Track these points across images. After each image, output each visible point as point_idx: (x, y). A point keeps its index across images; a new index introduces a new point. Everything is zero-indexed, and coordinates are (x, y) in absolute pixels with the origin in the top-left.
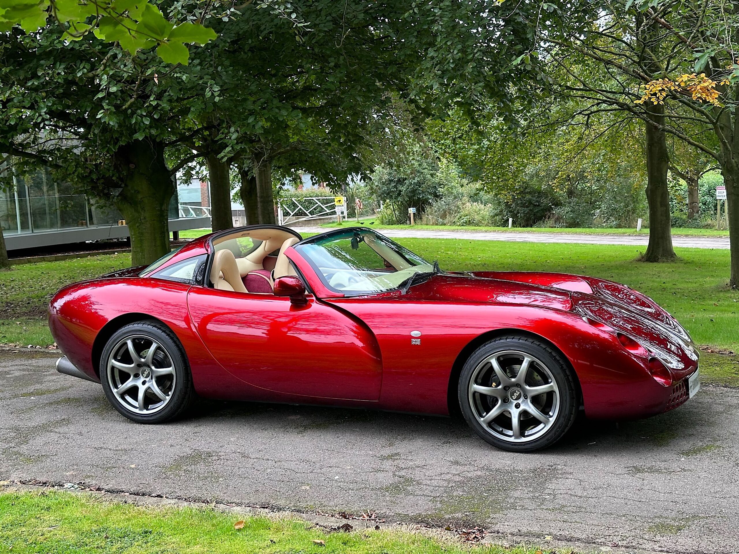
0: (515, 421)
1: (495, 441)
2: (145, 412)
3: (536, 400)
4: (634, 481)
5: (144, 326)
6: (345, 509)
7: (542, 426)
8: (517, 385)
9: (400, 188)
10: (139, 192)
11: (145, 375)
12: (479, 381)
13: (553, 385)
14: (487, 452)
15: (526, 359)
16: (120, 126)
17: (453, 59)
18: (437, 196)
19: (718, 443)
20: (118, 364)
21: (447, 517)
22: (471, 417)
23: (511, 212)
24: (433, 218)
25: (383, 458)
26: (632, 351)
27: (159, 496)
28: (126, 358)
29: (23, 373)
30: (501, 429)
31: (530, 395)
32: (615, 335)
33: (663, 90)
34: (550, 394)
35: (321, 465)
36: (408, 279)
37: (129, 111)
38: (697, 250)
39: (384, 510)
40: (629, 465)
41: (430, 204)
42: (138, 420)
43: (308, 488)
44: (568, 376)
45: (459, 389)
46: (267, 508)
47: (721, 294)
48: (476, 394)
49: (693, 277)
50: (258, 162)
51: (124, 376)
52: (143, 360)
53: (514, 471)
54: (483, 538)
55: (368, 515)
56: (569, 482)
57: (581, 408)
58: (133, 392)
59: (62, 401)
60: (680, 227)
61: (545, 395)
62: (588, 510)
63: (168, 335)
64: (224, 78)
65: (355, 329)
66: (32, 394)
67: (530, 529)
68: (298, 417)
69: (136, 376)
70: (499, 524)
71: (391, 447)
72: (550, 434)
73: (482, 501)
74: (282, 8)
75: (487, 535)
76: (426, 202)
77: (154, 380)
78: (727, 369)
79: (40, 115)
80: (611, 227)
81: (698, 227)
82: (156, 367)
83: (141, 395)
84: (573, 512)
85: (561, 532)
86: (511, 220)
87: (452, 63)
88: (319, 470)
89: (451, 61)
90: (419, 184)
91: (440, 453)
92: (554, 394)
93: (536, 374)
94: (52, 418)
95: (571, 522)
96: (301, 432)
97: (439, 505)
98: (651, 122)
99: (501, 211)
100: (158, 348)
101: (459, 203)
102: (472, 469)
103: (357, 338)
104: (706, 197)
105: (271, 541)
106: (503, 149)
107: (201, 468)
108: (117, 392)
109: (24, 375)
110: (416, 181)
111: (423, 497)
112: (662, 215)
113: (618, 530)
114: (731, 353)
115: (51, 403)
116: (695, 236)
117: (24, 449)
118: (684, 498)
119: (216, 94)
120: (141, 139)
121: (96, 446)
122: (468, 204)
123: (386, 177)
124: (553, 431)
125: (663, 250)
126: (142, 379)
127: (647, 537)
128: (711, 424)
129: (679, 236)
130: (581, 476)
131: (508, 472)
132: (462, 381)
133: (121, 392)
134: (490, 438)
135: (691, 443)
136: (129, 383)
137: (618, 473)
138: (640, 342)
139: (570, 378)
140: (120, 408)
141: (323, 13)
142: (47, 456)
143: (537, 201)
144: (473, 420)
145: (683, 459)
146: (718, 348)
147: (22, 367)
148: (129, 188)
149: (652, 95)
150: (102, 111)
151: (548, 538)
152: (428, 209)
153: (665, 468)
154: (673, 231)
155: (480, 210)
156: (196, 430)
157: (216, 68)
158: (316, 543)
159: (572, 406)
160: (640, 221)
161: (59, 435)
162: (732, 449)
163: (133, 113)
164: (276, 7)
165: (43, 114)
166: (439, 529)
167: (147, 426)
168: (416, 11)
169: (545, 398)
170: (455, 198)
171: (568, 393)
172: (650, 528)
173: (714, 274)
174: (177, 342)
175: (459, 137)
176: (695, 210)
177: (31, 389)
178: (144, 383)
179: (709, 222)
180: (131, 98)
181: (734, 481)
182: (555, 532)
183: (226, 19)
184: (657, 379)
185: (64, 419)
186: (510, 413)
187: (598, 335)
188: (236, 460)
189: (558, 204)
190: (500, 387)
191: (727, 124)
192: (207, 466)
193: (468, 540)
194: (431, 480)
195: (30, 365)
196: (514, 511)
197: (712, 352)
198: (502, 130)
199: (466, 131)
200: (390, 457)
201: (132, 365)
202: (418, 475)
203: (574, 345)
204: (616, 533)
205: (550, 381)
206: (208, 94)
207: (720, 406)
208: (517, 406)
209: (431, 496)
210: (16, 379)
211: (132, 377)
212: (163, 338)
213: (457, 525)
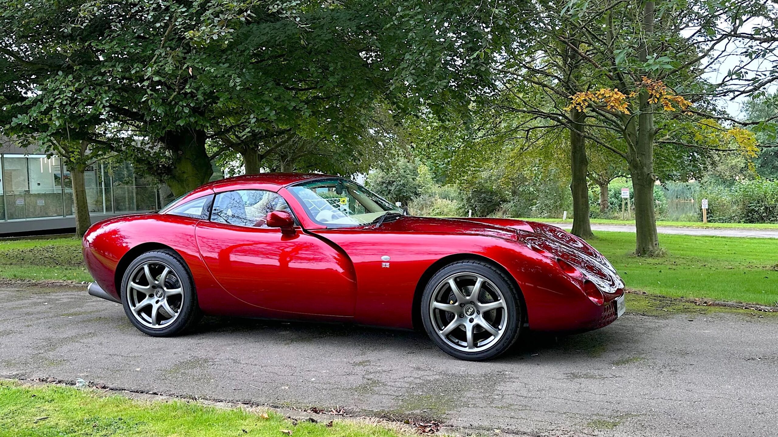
0: (469, 335)
1: (452, 351)
2: (157, 326)
3: (487, 316)
4: (573, 385)
5: (159, 253)
6: (318, 406)
7: (492, 337)
8: (471, 302)
9: (390, 188)
10: (184, 172)
11: (158, 295)
12: (439, 299)
13: (502, 302)
14: (445, 361)
15: (479, 279)
16: (166, 115)
17: (424, 60)
18: (417, 194)
19: (643, 356)
20: (136, 286)
21: (407, 413)
22: (432, 330)
23: (471, 206)
24: (413, 210)
25: (355, 364)
26: (570, 274)
27: (155, 394)
28: (143, 281)
29: (70, 300)
30: (457, 341)
31: (482, 311)
32: (556, 260)
33: (585, 100)
34: (499, 310)
35: (301, 370)
36: (381, 217)
37: (173, 103)
38: (608, 233)
39: (352, 407)
40: (567, 372)
41: (411, 200)
42: (151, 333)
43: (287, 388)
44: (515, 294)
45: (422, 306)
46: (248, 404)
47: (630, 260)
48: (436, 310)
49: (607, 249)
50: (283, 162)
51: (141, 296)
52: (157, 282)
53: (468, 375)
54: (438, 430)
55: (337, 411)
56: (516, 385)
57: (525, 325)
58: (148, 309)
59: (93, 319)
60: (595, 218)
61: (495, 312)
62: (533, 408)
63: (179, 261)
64: (247, 77)
65: (337, 256)
66: (72, 315)
67: (480, 424)
68: (288, 332)
69: (151, 296)
70: (453, 419)
71: (363, 356)
72: (499, 345)
73: (439, 400)
74: (289, 13)
75: (442, 428)
76: (408, 198)
77: (165, 299)
78: (643, 303)
79: (102, 103)
80: (544, 218)
81: (608, 218)
82: (168, 288)
83: (154, 312)
84: (519, 410)
85: (509, 427)
86: (470, 211)
87: (424, 63)
88: (299, 374)
89: (423, 61)
90: (404, 185)
91: (404, 361)
92: (503, 310)
93: (487, 293)
94: (81, 332)
95: (517, 419)
96: (288, 344)
97: (401, 403)
98: (575, 130)
99: (464, 205)
100: (170, 272)
101: (433, 199)
102: (431, 373)
103: (338, 264)
104: (613, 199)
105: (244, 431)
106: (464, 153)
107: (197, 371)
108: (134, 310)
109: (70, 302)
110: (401, 183)
111: (387, 396)
112: (583, 204)
113: (559, 425)
114: (644, 293)
115: (85, 321)
116: (606, 224)
117: (51, 355)
118: (617, 399)
119: (237, 84)
120: (182, 125)
121: (111, 353)
122: (439, 200)
123: (380, 179)
124: (502, 343)
125: (584, 230)
126: (156, 298)
127: (586, 432)
128: (635, 342)
129: (595, 224)
130: (525, 381)
131: (462, 376)
132: (425, 299)
133: (138, 309)
134: (448, 349)
135: (620, 355)
136: (145, 302)
137: (558, 378)
138: (577, 268)
139: (516, 296)
140: (136, 323)
141: (325, 27)
142: (68, 361)
143: (490, 199)
144: (433, 332)
145: (614, 368)
146: (634, 290)
147: (71, 296)
148: (178, 169)
149: (577, 104)
150: (147, 95)
151: (497, 431)
152: (410, 204)
153: (599, 375)
154: (591, 221)
155: (448, 205)
156: (199, 341)
157: (242, 70)
158: (284, 433)
159: (518, 320)
160: (565, 212)
161: (82, 344)
162: (655, 360)
163: (176, 103)
164: (284, 12)
165: (104, 102)
166: (399, 423)
167: (158, 339)
168: (396, 23)
169: (495, 315)
170: (430, 196)
171: (515, 309)
172: (589, 424)
173: (622, 247)
174: (186, 267)
175: (432, 144)
176: (606, 206)
177: (72, 311)
178: (157, 302)
179: (616, 214)
180: (175, 92)
181: (660, 386)
182: (503, 426)
183: (243, 19)
184: (591, 298)
185: (90, 333)
186: (465, 327)
187: (541, 260)
188: (228, 365)
189: (505, 201)
190: (457, 304)
191: (633, 132)
192: (202, 369)
193: (424, 432)
194: (395, 382)
195: (78, 295)
196: (467, 409)
197: (629, 292)
198: (464, 138)
199: (437, 139)
200: (360, 364)
201: (148, 287)
202: (383, 378)
203: (521, 269)
204: (559, 428)
205: (499, 298)
206: (231, 84)
207: (641, 329)
208: (471, 321)
209: (394, 395)
210: (64, 304)
211: (147, 297)
212: (174, 263)
213: (416, 420)
